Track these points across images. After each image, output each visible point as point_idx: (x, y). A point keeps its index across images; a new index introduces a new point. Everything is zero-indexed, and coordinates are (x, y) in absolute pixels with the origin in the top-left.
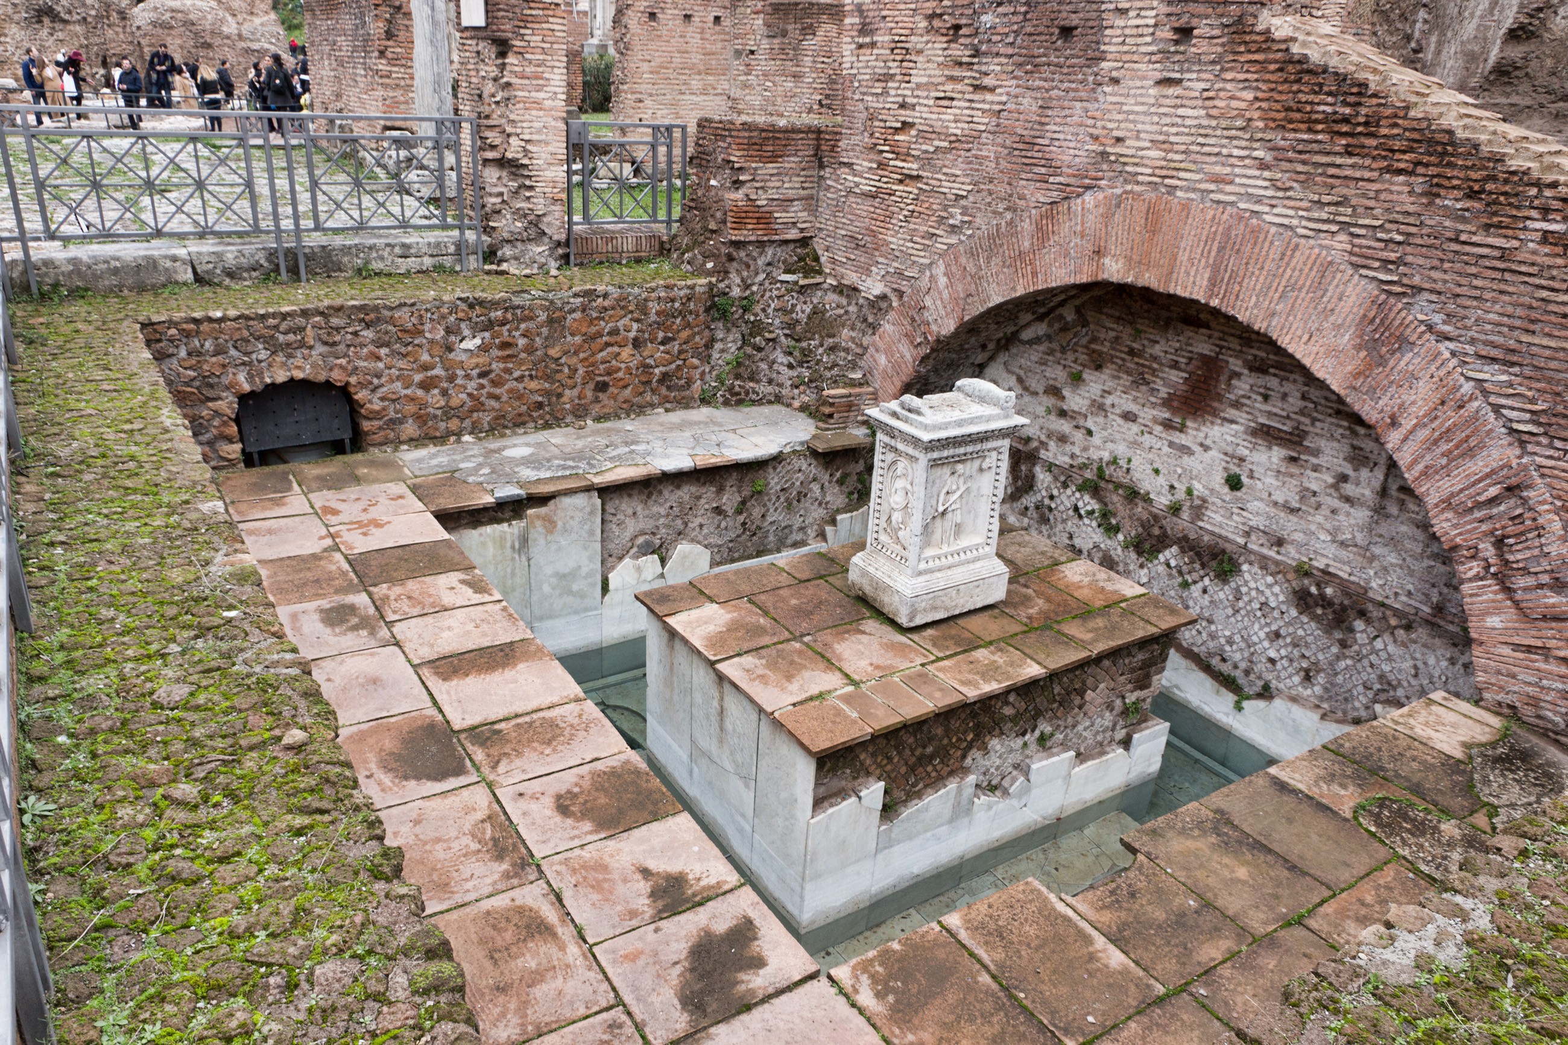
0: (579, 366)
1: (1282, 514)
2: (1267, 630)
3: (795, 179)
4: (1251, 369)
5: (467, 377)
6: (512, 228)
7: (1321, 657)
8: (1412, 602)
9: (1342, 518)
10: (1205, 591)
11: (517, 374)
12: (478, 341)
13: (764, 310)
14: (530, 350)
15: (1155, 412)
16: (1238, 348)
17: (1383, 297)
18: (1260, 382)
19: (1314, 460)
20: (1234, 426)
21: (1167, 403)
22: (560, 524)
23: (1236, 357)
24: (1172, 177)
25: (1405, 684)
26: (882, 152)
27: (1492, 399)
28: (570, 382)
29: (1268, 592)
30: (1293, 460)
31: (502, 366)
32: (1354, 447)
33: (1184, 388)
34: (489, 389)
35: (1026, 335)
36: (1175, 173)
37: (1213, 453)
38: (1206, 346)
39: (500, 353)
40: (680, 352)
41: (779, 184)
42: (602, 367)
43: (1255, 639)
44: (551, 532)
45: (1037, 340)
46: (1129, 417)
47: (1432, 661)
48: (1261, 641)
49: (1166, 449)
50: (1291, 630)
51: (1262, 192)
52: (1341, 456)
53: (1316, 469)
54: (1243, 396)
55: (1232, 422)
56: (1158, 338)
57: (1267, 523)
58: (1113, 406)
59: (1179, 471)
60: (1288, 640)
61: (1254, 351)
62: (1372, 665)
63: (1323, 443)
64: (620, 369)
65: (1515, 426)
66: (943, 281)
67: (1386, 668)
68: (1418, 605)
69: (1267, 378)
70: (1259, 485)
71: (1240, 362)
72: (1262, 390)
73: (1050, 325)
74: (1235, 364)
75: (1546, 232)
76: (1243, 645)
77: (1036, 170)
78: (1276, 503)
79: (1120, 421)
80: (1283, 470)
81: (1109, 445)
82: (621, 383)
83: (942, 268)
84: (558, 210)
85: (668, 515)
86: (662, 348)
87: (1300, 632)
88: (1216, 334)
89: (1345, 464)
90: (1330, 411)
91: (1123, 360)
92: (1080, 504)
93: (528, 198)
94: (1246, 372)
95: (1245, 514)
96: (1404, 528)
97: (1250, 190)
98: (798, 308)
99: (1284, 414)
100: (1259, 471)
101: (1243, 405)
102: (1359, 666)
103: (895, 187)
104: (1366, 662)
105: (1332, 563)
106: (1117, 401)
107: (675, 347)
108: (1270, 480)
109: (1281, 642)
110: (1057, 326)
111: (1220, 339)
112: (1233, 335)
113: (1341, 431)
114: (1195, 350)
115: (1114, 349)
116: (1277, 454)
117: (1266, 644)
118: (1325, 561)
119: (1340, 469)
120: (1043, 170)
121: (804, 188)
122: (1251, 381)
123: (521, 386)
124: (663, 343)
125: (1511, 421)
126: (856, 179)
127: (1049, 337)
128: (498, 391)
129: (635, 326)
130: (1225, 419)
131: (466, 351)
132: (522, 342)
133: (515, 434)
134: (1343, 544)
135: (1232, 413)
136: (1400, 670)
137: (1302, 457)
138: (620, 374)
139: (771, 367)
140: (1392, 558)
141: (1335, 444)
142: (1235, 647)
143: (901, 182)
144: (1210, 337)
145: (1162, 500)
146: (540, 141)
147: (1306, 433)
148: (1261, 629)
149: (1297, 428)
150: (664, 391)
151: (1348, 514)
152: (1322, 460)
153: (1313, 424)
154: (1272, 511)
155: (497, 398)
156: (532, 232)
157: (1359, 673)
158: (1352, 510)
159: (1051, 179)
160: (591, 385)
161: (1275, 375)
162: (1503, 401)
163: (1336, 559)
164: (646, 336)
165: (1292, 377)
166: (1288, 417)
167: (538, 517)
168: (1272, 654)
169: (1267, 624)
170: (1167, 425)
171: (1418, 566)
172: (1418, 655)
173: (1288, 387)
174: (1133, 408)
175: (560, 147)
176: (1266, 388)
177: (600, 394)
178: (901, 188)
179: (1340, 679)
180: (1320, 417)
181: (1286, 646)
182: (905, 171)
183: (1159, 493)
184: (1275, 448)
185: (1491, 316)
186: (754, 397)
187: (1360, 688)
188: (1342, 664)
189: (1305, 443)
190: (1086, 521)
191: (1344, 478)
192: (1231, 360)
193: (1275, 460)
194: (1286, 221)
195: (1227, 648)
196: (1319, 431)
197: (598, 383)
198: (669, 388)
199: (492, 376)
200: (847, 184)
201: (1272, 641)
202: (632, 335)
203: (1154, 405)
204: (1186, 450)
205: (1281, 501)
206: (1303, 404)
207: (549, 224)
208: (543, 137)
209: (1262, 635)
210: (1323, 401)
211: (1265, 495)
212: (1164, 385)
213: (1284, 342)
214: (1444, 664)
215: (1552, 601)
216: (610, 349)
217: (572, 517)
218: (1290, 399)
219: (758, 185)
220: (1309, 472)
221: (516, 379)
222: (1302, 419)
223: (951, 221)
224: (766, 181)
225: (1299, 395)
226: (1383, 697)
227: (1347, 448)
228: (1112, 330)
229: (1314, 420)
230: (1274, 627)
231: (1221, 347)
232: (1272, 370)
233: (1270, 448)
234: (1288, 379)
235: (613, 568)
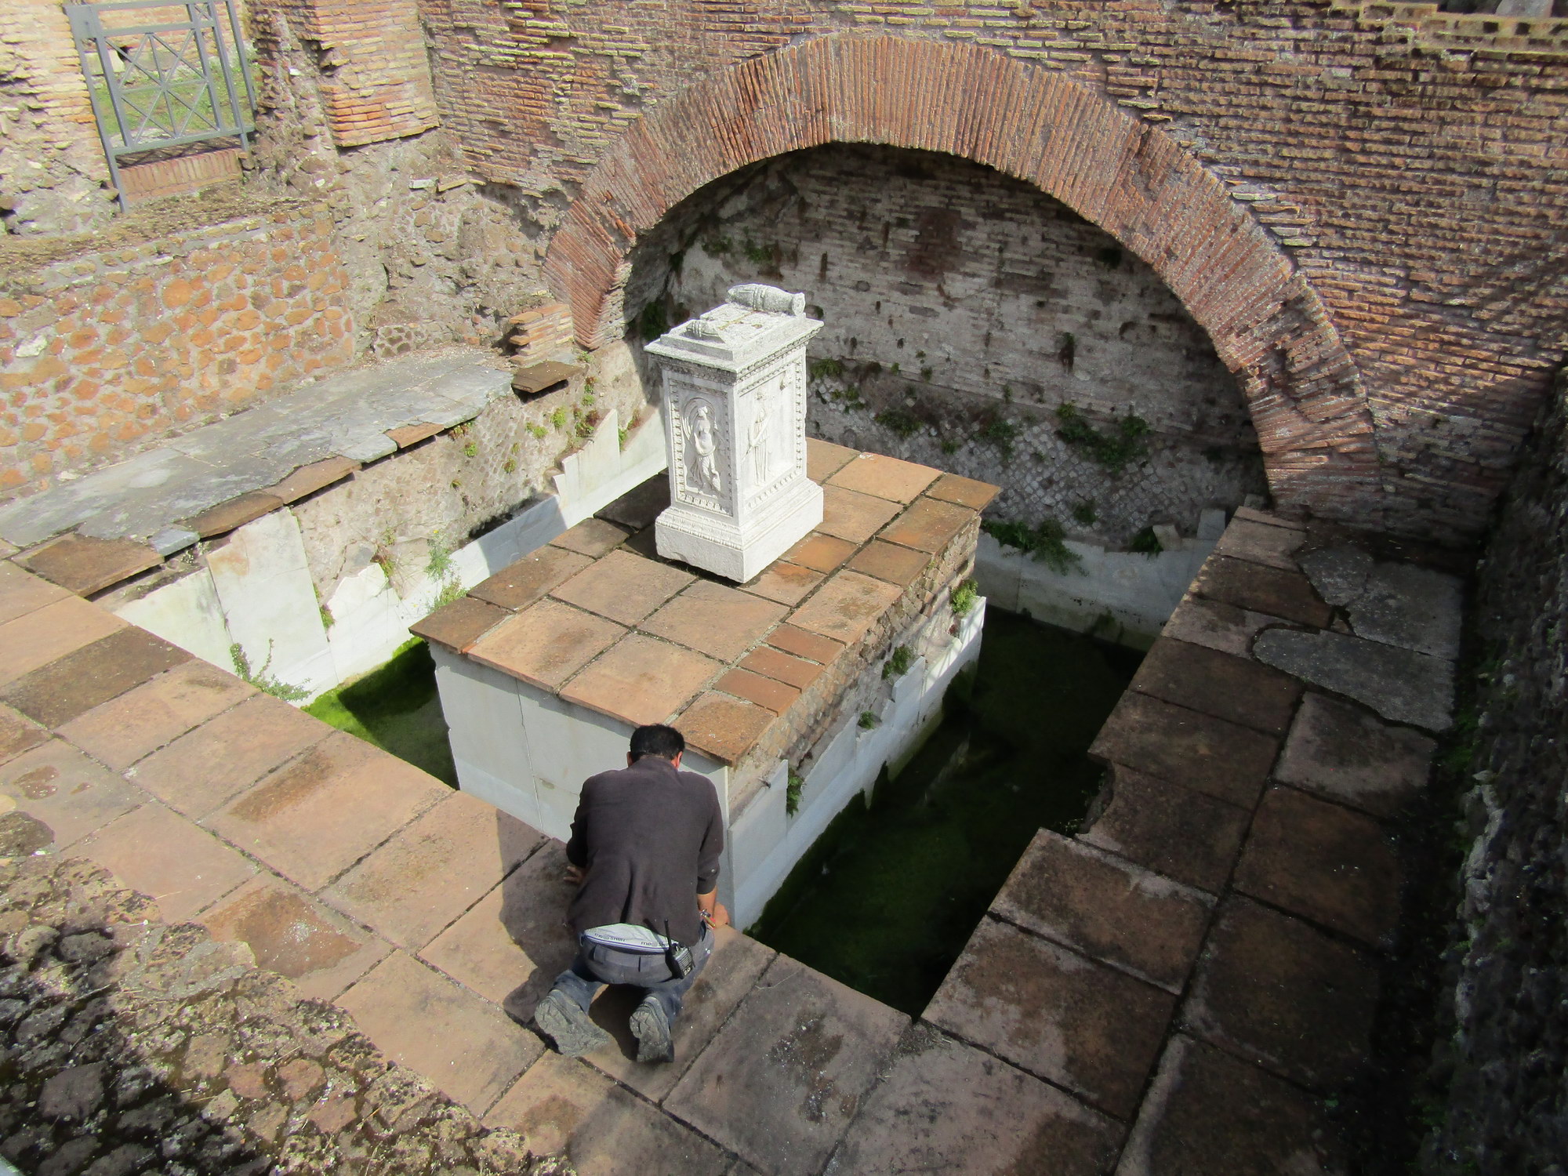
0: (190, 346)
1: (1040, 362)
2: (1040, 479)
3: (400, 55)
4: (985, 216)
5: (42, 394)
6: (27, 172)
7: (1095, 493)
8: (1175, 424)
9: (1098, 355)
10: (971, 452)
11: (109, 375)
12: (41, 342)
13: (403, 230)
14: (117, 337)
15: (889, 278)
16: (968, 195)
17: (1146, 126)
18: (997, 229)
19: (1063, 302)
20: (976, 280)
21: (899, 264)
22: (252, 560)
23: (968, 206)
24: (896, 14)
25: (1176, 501)
26: (512, 9)
27: (1264, 218)
28: (184, 370)
29: (1035, 443)
30: (1040, 304)
31: (85, 368)
32: (1100, 281)
33: (918, 247)
34: (75, 403)
35: (726, 212)
36: (899, 9)
37: (959, 311)
38: (934, 198)
39: (77, 352)
40: (316, 301)
41: (381, 65)
42: (222, 341)
43: (1029, 490)
44: (244, 573)
45: (739, 216)
46: (862, 287)
47: (1198, 475)
48: (1035, 491)
49: (908, 316)
50: (1063, 474)
51: (1003, 23)
52: (1090, 294)
53: (1066, 310)
54: (981, 247)
55: (974, 275)
56: (879, 196)
57: (1025, 373)
58: (841, 277)
59: (926, 336)
60: (1062, 484)
61: (985, 197)
62: (1144, 490)
63: (1070, 283)
64: (244, 339)
65: (1288, 242)
66: (629, 164)
67: (1157, 490)
68: (1179, 425)
69: (1005, 223)
70: (1012, 336)
71: (972, 211)
72: (1000, 238)
73: (750, 197)
74: (968, 213)
75: (1296, 40)
76: (1017, 499)
77: (725, 17)
78: (1031, 352)
79: (852, 292)
80: (1034, 317)
81: (843, 321)
82: (251, 357)
83: (626, 148)
84: (88, 134)
85: (377, 511)
86: (291, 301)
87: (1073, 474)
88: (943, 184)
89: (1095, 300)
90: (1072, 249)
91: (842, 224)
92: (822, 389)
93: (39, 127)
94: (980, 220)
95: (1001, 368)
96: (1159, 355)
97: (989, 22)
98: (444, 221)
99: (1027, 259)
100: (1008, 322)
101: (985, 256)
102: (1132, 494)
103: (540, 54)
104: (1138, 490)
105: (1094, 401)
106: (845, 272)
107: (307, 295)
108: (1023, 330)
109: (1055, 487)
110: (759, 196)
111: (948, 188)
112: (961, 182)
113: (1085, 268)
114: (922, 204)
115: (830, 215)
116: (1026, 302)
117: (1040, 493)
118: (1088, 401)
119: (1090, 307)
120: (737, 17)
121: (414, 67)
122: (987, 229)
123: (119, 389)
124: (290, 295)
125: (1282, 237)
126: (483, 48)
127: (752, 211)
128: (88, 404)
129: (250, 279)
130: (966, 274)
131: (26, 358)
132: (103, 330)
133: (129, 454)
134: (1103, 381)
135: (972, 266)
136: (1170, 490)
137: (1052, 300)
138: (247, 346)
139: (429, 298)
140: (1152, 385)
141: (1083, 282)
142: (1010, 502)
143: (547, 46)
144: (936, 188)
145: (913, 369)
146: (34, 42)
147: (1051, 275)
148: (1034, 479)
149: (1042, 272)
150: (307, 354)
151: (1104, 351)
152: (1071, 301)
153: (1057, 265)
154: (1029, 361)
155: (91, 412)
156: (60, 171)
157: (1132, 501)
158: (1107, 346)
159: (748, 28)
160: (213, 368)
161: (1011, 219)
162: (1273, 219)
163: (1098, 397)
164: (268, 289)
165: (1029, 219)
166: (1031, 262)
167: (222, 559)
168: (1048, 501)
169: (1039, 474)
170: (905, 289)
171: (1175, 388)
172: (1184, 472)
173: (1025, 230)
174: (864, 276)
175: (66, 48)
176: (1003, 234)
177: (228, 377)
178: (550, 54)
179: (1116, 511)
180: (1063, 256)
181: (1060, 491)
182: (551, 32)
183: (907, 363)
184: (1023, 296)
185: (1253, 135)
186: (420, 339)
187: (1136, 514)
188: (1116, 497)
189: (1053, 286)
190: (832, 406)
191: (1096, 315)
192: (963, 210)
193: (1024, 308)
194: (1034, 54)
195: (1003, 505)
196: (1064, 271)
197: (222, 363)
198: (312, 350)
199: (74, 385)
200: (472, 55)
201: (1045, 488)
202: (248, 292)
203: (886, 270)
204: (926, 312)
205: (1035, 349)
206: (1045, 245)
207: (80, 159)
208: (38, 36)
209: (1035, 484)
210: (1064, 240)
211: (1019, 346)
212: (894, 247)
213: (1047, 187)
214: (1209, 475)
215: (1333, 402)
216: (225, 317)
217: (265, 548)
218: (1031, 243)
219: (357, 69)
220: (1060, 315)
221: (110, 382)
222: (1047, 262)
223: (626, 90)
224: (365, 62)
225: (1039, 237)
226: (1158, 518)
227: (1094, 284)
228: (824, 193)
229: (1059, 260)
230: (1047, 474)
231: (950, 198)
232: (1008, 215)
233: (1017, 297)
234: (1025, 222)
235: (331, 594)
